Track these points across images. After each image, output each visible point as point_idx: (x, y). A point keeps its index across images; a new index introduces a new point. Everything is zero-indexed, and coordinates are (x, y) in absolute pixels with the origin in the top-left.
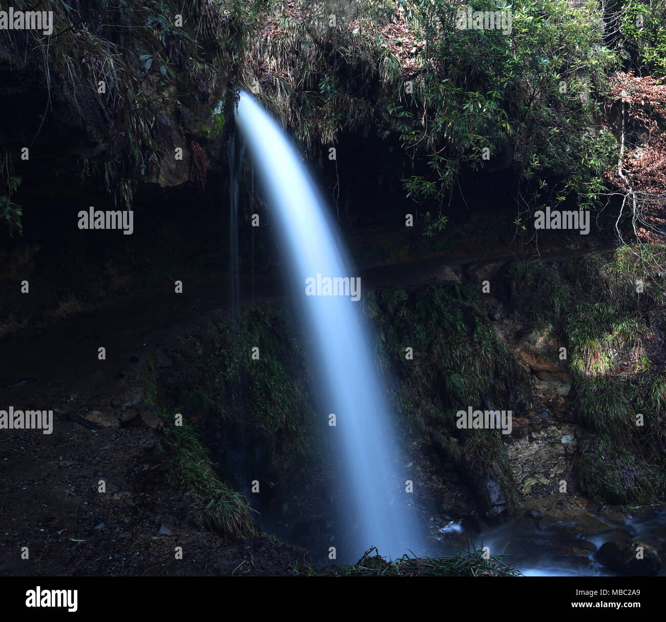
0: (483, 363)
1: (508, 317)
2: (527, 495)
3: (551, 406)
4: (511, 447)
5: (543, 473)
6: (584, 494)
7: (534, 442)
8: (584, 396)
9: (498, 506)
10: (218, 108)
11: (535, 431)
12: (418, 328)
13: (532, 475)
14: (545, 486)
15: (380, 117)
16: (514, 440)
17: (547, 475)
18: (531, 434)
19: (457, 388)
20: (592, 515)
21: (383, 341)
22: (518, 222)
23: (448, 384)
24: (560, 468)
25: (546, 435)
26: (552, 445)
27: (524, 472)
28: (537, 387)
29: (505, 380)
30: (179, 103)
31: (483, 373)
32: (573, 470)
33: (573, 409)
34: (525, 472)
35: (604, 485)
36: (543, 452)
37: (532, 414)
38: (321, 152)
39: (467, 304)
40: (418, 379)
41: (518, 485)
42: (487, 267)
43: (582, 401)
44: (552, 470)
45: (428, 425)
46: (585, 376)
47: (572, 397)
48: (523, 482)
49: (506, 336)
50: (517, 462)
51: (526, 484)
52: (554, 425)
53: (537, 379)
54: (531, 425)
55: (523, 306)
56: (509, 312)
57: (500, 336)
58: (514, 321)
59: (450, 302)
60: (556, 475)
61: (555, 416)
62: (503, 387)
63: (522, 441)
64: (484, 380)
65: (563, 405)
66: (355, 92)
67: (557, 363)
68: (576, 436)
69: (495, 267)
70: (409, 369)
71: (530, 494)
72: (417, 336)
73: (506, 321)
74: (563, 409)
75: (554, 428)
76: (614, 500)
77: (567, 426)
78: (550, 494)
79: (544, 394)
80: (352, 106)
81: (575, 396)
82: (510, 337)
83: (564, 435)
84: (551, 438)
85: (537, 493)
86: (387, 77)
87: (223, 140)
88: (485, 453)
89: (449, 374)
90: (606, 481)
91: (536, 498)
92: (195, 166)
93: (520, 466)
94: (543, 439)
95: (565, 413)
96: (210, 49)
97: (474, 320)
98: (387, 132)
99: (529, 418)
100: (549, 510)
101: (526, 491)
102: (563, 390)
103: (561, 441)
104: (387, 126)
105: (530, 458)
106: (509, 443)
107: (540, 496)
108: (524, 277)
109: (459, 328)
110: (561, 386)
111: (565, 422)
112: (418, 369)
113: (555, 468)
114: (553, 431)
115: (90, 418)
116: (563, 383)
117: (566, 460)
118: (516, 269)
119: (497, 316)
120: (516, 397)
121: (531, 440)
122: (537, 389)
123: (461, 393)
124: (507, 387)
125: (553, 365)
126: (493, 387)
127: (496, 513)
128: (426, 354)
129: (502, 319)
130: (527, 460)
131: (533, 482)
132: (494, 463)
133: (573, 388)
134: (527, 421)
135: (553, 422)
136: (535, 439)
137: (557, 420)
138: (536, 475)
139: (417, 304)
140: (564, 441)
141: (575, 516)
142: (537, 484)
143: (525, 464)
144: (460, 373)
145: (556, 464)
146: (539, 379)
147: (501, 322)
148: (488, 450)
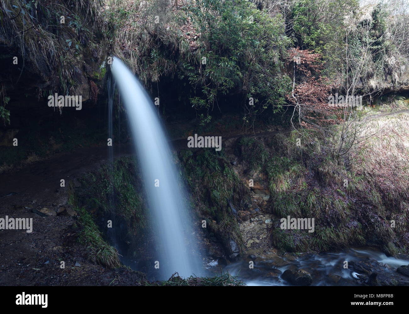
0: (228, 185)
1: (240, 164)
2: (249, 247)
3: (260, 206)
4: (242, 225)
5: (256, 237)
6: (276, 247)
7: (252, 223)
8: (276, 201)
9: (235, 253)
10: (103, 65)
11: (252, 217)
12: (198, 169)
13: (251, 238)
14: (257, 243)
15: (180, 69)
16: (243, 222)
17: (258, 238)
18: (251, 219)
19: (216, 197)
20: (280, 257)
21: (181, 175)
22: (244, 118)
23: (212, 195)
24: (264, 235)
25: (258, 219)
26: (261, 224)
27: (247, 237)
28: (254, 196)
29: (238, 193)
30: (84, 62)
31: (228, 190)
32: (270, 236)
33: (271, 207)
34: (248, 237)
35: (285, 243)
36: (256, 227)
37: (251, 209)
38: (151, 85)
39: (221, 157)
40: (198, 193)
41: (245, 243)
42: (230, 140)
43: (275, 203)
44: (261, 236)
45: (202, 214)
46: (276, 191)
47: (270, 201)
48: (247, 242)
49: (239, 173)
50: (244, 232)
51: (249, 242)
52: (262, 214)
53: (254, 193)
54: (251, 214)
55: (247, 158)
56: (240, 161)
57: (236, 172)
58: (243, 166)
59: (212, 157)
60: (262, 238)
61: (262, 210)
62: (238, 197)
63: (247, 222)
64: (229, 193)
65: (266, 205)
66: (167, 57)
67: (263, 185)
68: (272, 220)
69: (234, 140)
70: (193, 188)
71: (250, 247)
72: (197, 172)
73: (239, 166)
74: (266, 207)
75: (262, 216)
76: (290, 250)
77: (268, 215)
78: (260, 247)
79: (257, 200)
80: (166, 64)
81: (271, 201)
82: (241, 173)
83: (266, 219)
84: (260, 221)
85: (254, 247)
86: (183, 50)
87: (105, 80)
88: (229, 228)
89: (212, 191)
90: (286, 241)
91: (253, 249)
92: (92, 92)
93: (245, 234)
94: (257, 221)
95: (267, 209)
96: (99, 37)
97: (224, 165)
98: (183, 76)
99: (250, 211)
100: (259, 255)
101: (249, 245)
102: (266, 198)
103: (265, 222)
104: (183, 73)
105: (250, 230)
106: (241, 223)
107: (255, 248)
108: (247, 145)
109: (217, 169)
110: (265, 196)
111: (267, 213)
112: (197, 188)
113: (262, 235)
114: (261, 217)
115: (42, 211)
116: (266, 194)
117: (267, 231)
118: (244, 141)
119: (235, 163)
120: (244, 202)
121: (251, 222)
122: (254, 198)
123: (218, 199)
124: (239, 197)
125: (261, 186)
126: (233, 197)
127: (234, 256)
128: (201, 181)
129: (237, 164)
130: (249, 231)
131: (252, 241)
132: (233, 233)
133: (271, 197)
134: (249, 213)
135: (261, 213)
136: (253, 221)
137: (263, 212)
138: (253, 238)
139: (197, 157)
140: (266, 222)
141: (272, 257)
142: (253, 243)
143: (248, 233)
144: (217, 190)
145: (263, 233)
146: (255, 193)
147: (237, 166)
148: (231, 226)
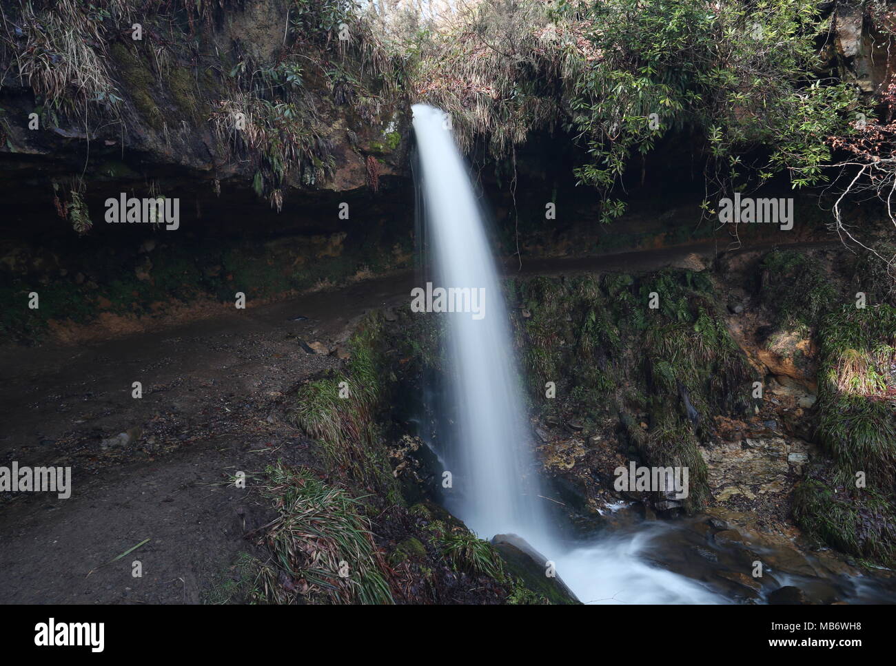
0: (699, 355)
1: (752, 311)
2: (720, 502)
3: (782, 415)
4: (718, 448)
5: (751, 486)
6: (797, 525)
7: (747, 450)
8: (827, 413)
9: (669, 501)
10: (389, 129)
11: (752, 438)
12: (637, 313)
13: (737, 484)
14: (746, 499)
15: (564, 112)
16: (722, 441)
17: (755, 489)
18: (745, 440)
19: (664, 376)
20: (799, 552)
21: (592, 321)
22: (705, 205)
23: (654, 370)
24: (775, 486)
25: (766, 446)
26: (773, 459)
27: (725, 478)
28: (775, 392)
29: (724, 377)
30: (348, 129)
31: (698, 365)
32: (791, 494)
33: (809, 425)
34: (727, 478)
35: (824, 523)
36: (757, 463)
37: (753, 419)
38: (514, 150)
39: (698, 293)
40: (628, 361)
41: (714, 489)
42: (743, 256)
43: (824, 418)
44: (764, 485)
45: (626, 405)
46: (837, 390)
47: (812, 411)
48: (722, 488)
49: (745, 332)
50: (720, 465)
51: (725, 491)
52: (782, 437)
53: (776, 383)
54: (748, 431)
55: (773, 299)
56: (754, 306)
57: (737, 329)
58: (758, 316)
59: (675, 290)
60: (767, 492)
61: (785, 428)
62: (720, 384)
63: (732, 445)
64: (699, 373)
65: (800, 418)
66: (540, 92)
67: (803, 369)
68: (810, 457)
69: (756, 256)
70: (619, 351)
71: (724, 502)
72: (635, 320)
73: (748, 315)
74: (796, 422)
75: (782, 441)
76: (838, 546)
77: (799, 443)
78: (749, 510)
79: (780, 401)
80: (537, 106)
81: (817, 410)
82: (749, 333)
83: (793, 452)
84: (773, 451)
85: (734, 504)
86: (567, 73)
87: (405, 151)
88: (669, 445)
89: (657, 361)
90: (830, 519)
91: (729, 508)
92: (369, 174)
93: (723, 470)
94: (762, 449)
95: (797, 427)
97: (698, 310)
98: (571, 125)
99: (749, 423)
100: (741, 526)
101: (722, 497)
102: (807, 401)
103: (788, 457)
104: (570, 120)
105: (738, 465)
106: (716, 444)
107: (737, 509)
108: (781, 268)
109: (680, 317)
110: (806, 396)
111: (798, 438)
112: (629, 351)
113: (769, 485)
114: (778, 444)
116: (809, 393)
117: (787, 480)
118: (773, 259)
119: (738, 309)
120: (735, 398)
121: (745, 447)
122: (773, 394)
123: (668, 382)
124: (725, 385)
125: (797, 371)
126: (709, 382)
127: (665, 507)
128: (640, 339)
129: (745, 312)
130: (733, 467)
131: (735, 491)
132: (676, 458)
133: (817, 402)
134: (744, 425)
135: (781, 434)
136: (750, 447)
137: (788, 433)
138: (742, 486)
139: (640, 289)
140: (792, 458)
141: (774, 544)
142: (738, 495)
143: (729, 470)
144: (670, 361)
145: (771, 481)
146: (779, 383)
147: (742, 315)
148: (673, 443)
